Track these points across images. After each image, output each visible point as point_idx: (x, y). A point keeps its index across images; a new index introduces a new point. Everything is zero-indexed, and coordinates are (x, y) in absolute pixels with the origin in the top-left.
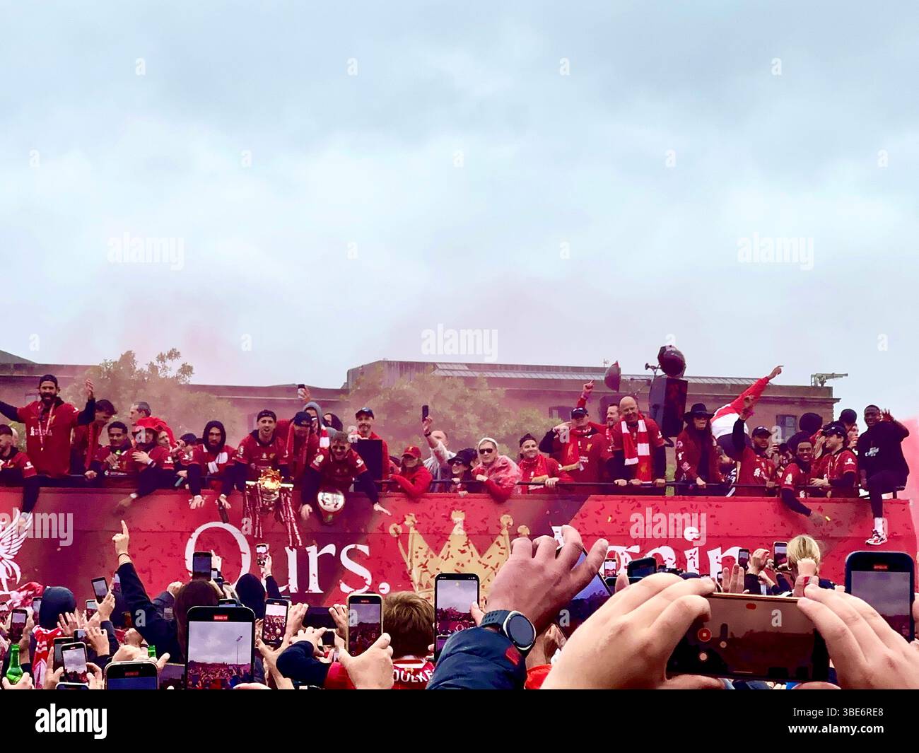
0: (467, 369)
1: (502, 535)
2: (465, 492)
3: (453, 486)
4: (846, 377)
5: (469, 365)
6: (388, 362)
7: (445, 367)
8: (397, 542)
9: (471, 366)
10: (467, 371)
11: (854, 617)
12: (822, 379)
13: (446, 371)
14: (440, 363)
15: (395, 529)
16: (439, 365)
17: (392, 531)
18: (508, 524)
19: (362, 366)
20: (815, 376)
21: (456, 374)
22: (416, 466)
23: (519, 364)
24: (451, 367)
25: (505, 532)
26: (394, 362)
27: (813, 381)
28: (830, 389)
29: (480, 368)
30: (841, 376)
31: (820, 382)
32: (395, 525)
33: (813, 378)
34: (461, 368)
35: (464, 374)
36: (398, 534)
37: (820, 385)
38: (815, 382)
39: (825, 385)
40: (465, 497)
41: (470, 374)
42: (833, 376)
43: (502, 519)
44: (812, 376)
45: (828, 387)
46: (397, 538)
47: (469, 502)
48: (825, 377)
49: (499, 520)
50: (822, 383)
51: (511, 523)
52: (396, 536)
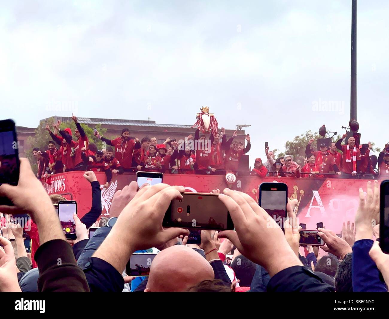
0: (90, 120)
1: (294, 194)
2: (280, 176)
3: (275, 174)
4: (250, 126)
5: (91, 119)
6: (57, 117)
7: (81, 119)
8: (255, 196)
9: (92, 119)
10: (90, 121)
11: (243, 202)
12: (240, 127)
13: (81, 121)
14: (79, 118)
15: (255, 191)
16: (78, 119)
17: (253, 192)
18: (296, 189)
19: (46, 119)
20: (237, 126)
21: (86, 122)
22: (261, 166)
23: (112, 119)
24: (83, 120)
25: (295, 193)
26: (59, 117)
27: (237, 128)
28: (244, 131)
29: (96, 120)
30: (248, 126)
31: (240, 128)
32: (254, 189)
33: (237, 127)
34: (88, 120)
35: (89, 123)
36: (255, 192)
37: (239, 129)
38: (238, 128)
39: (242, 130)
40: (280, 178)
41: (92, 123)
42: (245, 126)
43: (294, 187)
44: (236, 126)
45: (243, 131)
46: (255, 195)
47: (282, 180)
48: (241, 126)
49: (293, 188)
50: (240, 129)
51: (298, 189)
52: (255, 193)
